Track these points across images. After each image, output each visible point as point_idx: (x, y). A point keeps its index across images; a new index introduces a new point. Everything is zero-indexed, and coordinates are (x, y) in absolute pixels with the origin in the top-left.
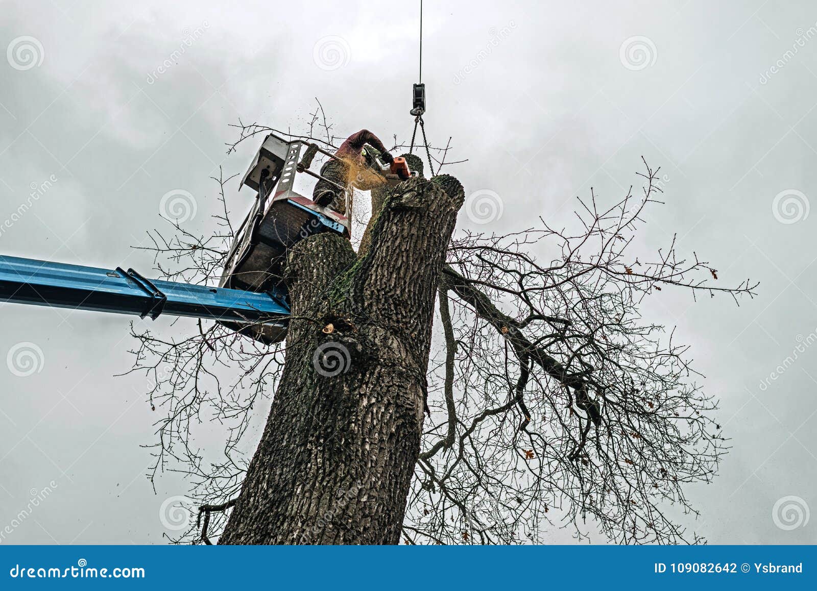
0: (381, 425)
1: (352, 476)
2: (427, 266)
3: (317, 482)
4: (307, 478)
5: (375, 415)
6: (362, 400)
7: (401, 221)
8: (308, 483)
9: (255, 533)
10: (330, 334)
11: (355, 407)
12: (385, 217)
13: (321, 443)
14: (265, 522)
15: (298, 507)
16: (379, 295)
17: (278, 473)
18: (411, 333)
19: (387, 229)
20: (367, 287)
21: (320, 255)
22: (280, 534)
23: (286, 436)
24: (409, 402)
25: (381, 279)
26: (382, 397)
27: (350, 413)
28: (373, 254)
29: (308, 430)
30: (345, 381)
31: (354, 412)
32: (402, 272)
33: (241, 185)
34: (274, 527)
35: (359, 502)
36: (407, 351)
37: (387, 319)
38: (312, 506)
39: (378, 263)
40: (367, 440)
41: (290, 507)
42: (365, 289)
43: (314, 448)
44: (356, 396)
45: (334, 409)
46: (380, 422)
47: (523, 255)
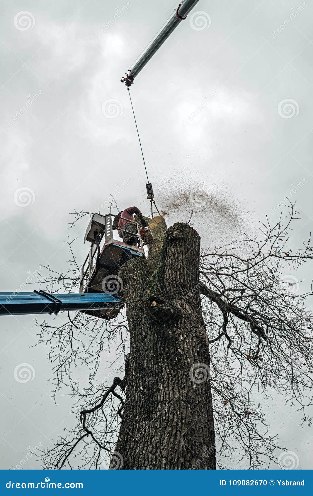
0: (192, 348)
1: (186, 376)
2: (192, 266)
3: (169, 382)
4: (164, 380)
5: (188, 343)
6: (180, 337)
7: (175, 245)
8: (165, 383)
9: (144, 413)
10: (155, 306)
11: (177, 341)
12: (166, 245)
13: (166, 361)
14: (147, 407)
15: (163, 396)
16: (173, 284)
17: (147, 381)
18: (193, 300)
19: (169, 250)
20: (166, 281)
21: (136, 269)
22: (158, 411)
23: (145, 362)
24: (201, 335)
25: (172, 276)
26: (189, 334)
27: (176, 344)
28: (165, 264)
29: (157, 356)
30: (169, 328)
31: (177, 343)
32: (181, 271)
33: (85, 241)
34: (154, 408)
35: (193, 388)
36: (193, 309)
37: (179, 295)
38: (170, 394)
39: (169, 268)
40: (188, 356)
41: (159, 397)
42: (165, 282)
43: (163, 365)
44: (176, 335)
45: (167, 343)
46: (191, 347)
47: (233, 255)
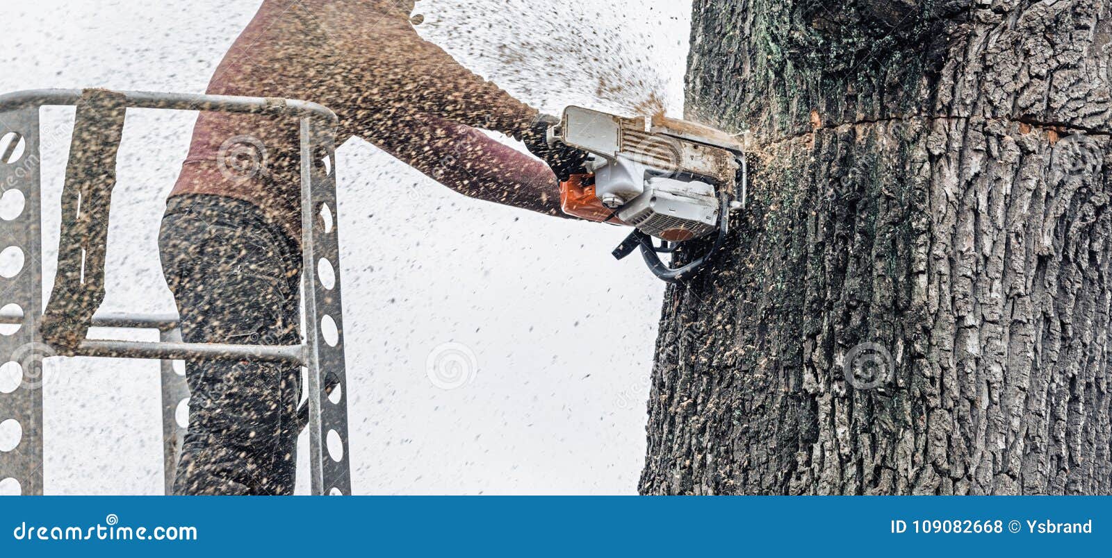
6: (942, 175)
40: (970, 320)
45: (862, 232)
